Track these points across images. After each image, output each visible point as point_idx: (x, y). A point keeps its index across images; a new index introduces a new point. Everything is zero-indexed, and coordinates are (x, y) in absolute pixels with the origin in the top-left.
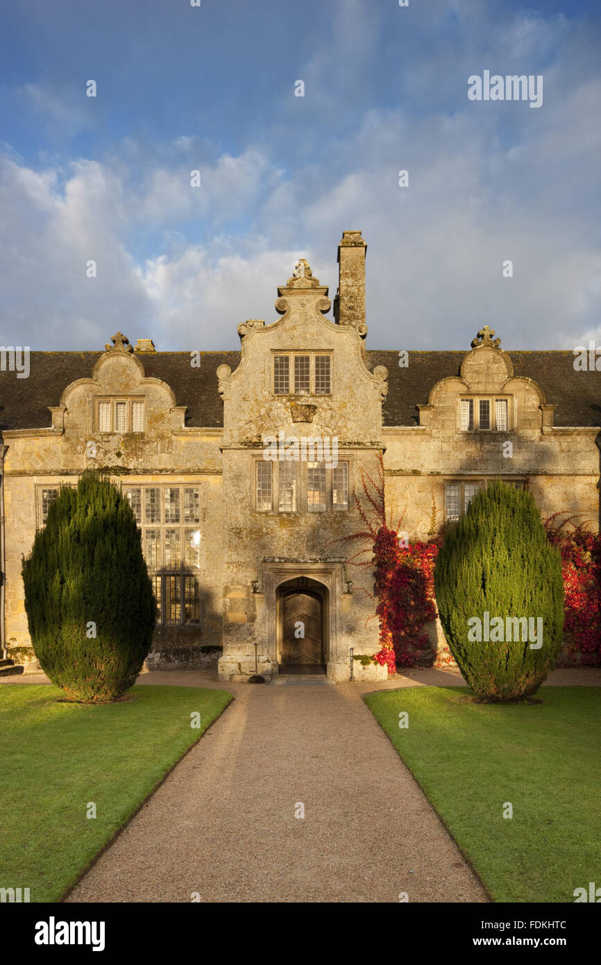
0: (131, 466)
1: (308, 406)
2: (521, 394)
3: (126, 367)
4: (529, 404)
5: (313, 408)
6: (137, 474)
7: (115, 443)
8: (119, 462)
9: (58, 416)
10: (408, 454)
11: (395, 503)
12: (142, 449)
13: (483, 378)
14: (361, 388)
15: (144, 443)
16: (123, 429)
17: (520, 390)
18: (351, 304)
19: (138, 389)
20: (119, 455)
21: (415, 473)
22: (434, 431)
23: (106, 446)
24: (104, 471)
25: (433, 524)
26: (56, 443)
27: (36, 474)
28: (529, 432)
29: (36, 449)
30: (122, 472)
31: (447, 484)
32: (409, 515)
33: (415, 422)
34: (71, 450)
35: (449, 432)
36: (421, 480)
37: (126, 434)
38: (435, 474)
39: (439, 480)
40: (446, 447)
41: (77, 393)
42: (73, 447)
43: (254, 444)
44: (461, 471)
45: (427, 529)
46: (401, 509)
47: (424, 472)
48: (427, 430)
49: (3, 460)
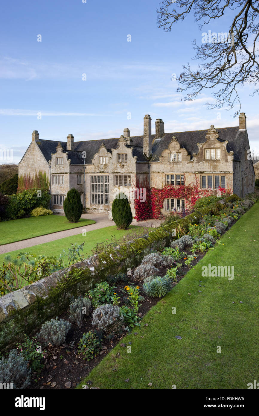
0: (105, 171)
1: (122, 165)
2: (183, 152)
3: (104, 150)
4: (185, 155)
5: (124, 165)
6: (106, 173)
7: (102, 166)
8: (103, 170)
9: (93, 162)
10: (157, 168)
11: (154, 180)
12: (107, 168)
13: (174, 149)
14: (132, 161)
15: (107, 166)
16: (104, 163)
19: (106, 155)
20: (103, 169)
21: (159, 172)
22: (163, 162)
23: (101, 167)
24: (100, 172)
25: (163, 185)
26: (93, 167)
27: (90, 173)
28: (185, 162)
29: (90, 168)
30: (104, 172)
31: (166, 175)
32: (157, 183)
33: (158, 160)
34: (95, 168)
35: (166, 162)
36: (160, 174)
37: (104, 165)
38: (163, 173)
39: (164, 174)
40: (166, 166)
41: (96, 156)
42: (95, 167)
43: (114, 173)
44: (169, 172)
45: (161, 186)
46: (156, 181)
47: (161, 172)
48: (161, 162)
49: (85, 170)
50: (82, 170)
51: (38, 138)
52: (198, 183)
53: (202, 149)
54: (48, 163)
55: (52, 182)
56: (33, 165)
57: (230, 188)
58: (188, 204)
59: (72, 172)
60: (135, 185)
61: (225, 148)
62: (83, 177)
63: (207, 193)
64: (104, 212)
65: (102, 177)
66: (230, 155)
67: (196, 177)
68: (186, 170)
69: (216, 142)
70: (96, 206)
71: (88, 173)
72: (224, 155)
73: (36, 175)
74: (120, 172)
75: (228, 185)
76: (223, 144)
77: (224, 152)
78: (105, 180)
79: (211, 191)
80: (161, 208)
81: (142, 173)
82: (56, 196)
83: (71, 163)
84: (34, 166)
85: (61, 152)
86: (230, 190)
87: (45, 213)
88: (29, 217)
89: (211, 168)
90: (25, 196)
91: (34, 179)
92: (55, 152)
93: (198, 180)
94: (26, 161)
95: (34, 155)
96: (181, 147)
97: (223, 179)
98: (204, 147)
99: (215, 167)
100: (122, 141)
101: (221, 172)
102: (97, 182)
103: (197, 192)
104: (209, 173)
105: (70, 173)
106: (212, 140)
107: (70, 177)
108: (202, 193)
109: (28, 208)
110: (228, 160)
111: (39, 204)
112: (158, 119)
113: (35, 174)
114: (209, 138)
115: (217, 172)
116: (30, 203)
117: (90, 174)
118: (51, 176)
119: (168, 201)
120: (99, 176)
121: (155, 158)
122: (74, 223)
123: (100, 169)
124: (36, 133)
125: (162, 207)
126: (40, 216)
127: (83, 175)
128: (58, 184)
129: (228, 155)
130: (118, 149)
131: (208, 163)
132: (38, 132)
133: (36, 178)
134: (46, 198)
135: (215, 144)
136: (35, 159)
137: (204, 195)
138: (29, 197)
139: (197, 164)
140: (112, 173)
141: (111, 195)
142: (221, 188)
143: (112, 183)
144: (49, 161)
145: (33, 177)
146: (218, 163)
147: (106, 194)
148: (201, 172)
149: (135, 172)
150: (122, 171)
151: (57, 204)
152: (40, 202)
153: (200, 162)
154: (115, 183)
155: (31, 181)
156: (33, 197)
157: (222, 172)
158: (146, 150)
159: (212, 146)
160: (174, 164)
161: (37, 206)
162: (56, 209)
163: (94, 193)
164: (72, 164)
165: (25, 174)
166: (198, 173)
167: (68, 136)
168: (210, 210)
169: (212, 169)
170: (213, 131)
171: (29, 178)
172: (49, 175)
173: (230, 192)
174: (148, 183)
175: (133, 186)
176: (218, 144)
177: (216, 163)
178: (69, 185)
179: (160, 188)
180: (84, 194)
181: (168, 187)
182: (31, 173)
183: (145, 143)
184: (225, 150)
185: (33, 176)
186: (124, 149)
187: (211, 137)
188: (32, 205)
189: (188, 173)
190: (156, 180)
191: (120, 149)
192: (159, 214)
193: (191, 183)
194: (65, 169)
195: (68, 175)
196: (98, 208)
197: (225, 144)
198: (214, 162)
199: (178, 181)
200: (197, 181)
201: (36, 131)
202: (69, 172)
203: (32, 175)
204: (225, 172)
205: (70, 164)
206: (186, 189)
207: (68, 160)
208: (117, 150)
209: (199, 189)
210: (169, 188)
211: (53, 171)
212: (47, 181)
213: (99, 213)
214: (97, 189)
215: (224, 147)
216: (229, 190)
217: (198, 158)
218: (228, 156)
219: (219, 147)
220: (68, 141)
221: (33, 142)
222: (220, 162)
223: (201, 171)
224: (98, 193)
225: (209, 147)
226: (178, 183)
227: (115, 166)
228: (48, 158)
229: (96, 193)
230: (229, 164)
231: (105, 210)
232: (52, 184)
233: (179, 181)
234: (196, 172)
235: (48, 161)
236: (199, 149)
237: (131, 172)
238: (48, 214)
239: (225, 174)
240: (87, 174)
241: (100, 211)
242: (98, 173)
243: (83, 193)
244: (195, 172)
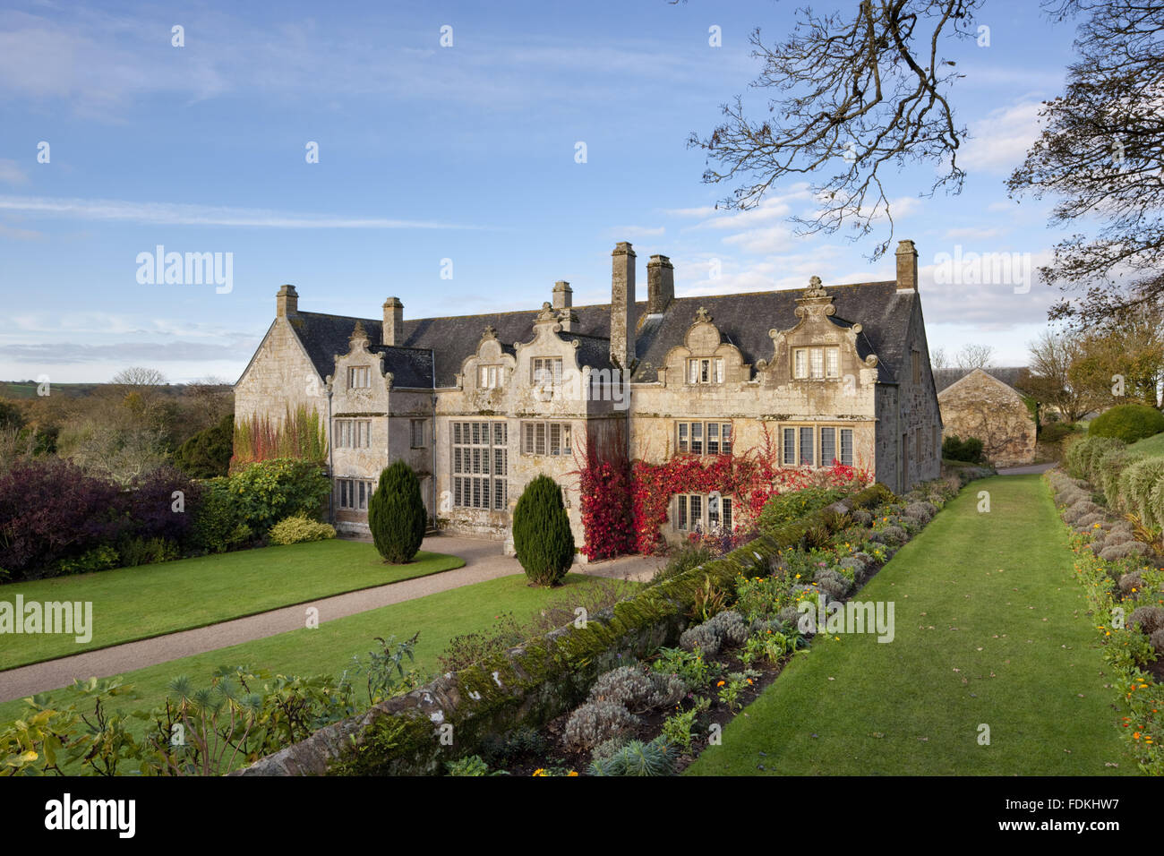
0: (495, 410)
2: (728, 356)
3: (494, 346)
4: (734, 363)
6: (497, 415)
7: (488, 395)
8: (489, 408)
9: (459, 381)
10: (652, 402)
12: (501, 399)
13: (701, 345)
15: (503, 395)
16: (493, 386)
17: (727, 353)
18: (618, 296)
19: (499, 361)
20: (489, 402)
21: (656, 415)
22: (668, 385)
23: (483, 397)
24: (482, 413)
25: (667, 453)
26: (459, 396)
27: (449, 414)
28: (733, 385)
29: (450, 400)
30: (491, 413)
31: (678, 424)
32: (652, 446)
33: (655, 379)
34: (466, 400)
35: (678, 386)
36: (660, 421)
37: (494, 390)
38: (668, 416)
39: (672, 421)
40: (676, 397)
41: (469, 364)
42: (467, 397)
43: (522, 415)
44: (686, 415)
45: (663, 457)
46: (647, 441)
47: (662, 414)
48: (663, 385)
49: (434, 406)
50: (426, 406)
51: (296, 307)
52: (772, 448)
53: (784, 346)
54: (326, 383)
55: (336, 440)
56: (278, 388)
57: (867, 465)
58: (742, 511)
59: (397, 412)
60: (585, 452)
61: (852, 346)
62: (429, 427)
63: (797, 478)
64: (492, 532)
65: (485, 426)
66: (867, 367)
67: (766, 433)
68: (737, 410)
69: (826, 327)
70: (467, 514)
71: (443, 414)
72: (850, 366)
73: (288, 419)
74: (539, 415)
75: (859, 455)
76: (846, 334)
77: (848, 357)
78: (494, 434)
79: (810, 472)
80: (661, 523)
81: (606, 416)
82: (348, 484)
83: (394, 383)
84: (283, 391)
85: (364, 352)
86: (865, 471)
87: (312, 533)
88: (265, 546)
89: (811, 403)
90: (252, 483)
91: (283, 430)
92: (345, 350)
93: (771, 440)
94: (258, 376)
95: (281, 359)
96: (724, 339)
97: (846, 436)
98: (791, 342)
99: (822, 402)
100: (546, 321)
101: (839, 417)
102: (471, 441)
103: (769, 475)
104: (805, 420)
105: (391, 416)
106: (816, 322)
107: (391, 426)
108: (783, 480)
109: (261, 518)
110: (861, 383)
111: (295, 508)
112: (656, 256)
113: (284, 417)
114: (807, 316)
115: (829, 418)
116: (269, 505)
117: (450, 418)
118: (333, 423)
119: (683, 501)
120: (476, 425)
121: (643, 373)
122: (398, 565)
123: (480, 403)
124: (290, 294)
125: (666, 519)
126: (298, 542)
127: (430, 419)
128: (355, 447)
129: (861, 367)
130: (535, 344)
131: (803, 389)
132: (296, 290)
133: (287, 427)
134: (317, 490)
135: (822, 332)
136: (286, 371)
137: (789, 485)
138: (265, 486)
139: (770, 393)
140: (517, 415)
141: (513, 482)
142: (839, 464)
143: (515, 446)
144: (328, 377)
145: (279, 423)
146: (830, 392)
147: (496, 477)
148: (782, 418)
149: (585, 412)
150: (547, 411)
151: (351, 506)
152: (299, 500)
153: (779, 387)
154: (525, 445)
155: (273, 436)
156: (278, 486)
157: (842, 416)
158: (618, 347)
159: (814, 341)
160: (700, 392)
161: (290, 514)
162: (346, 523)
163: (463, 475)
164: (396, 388)
165: (254, 416)
166: (771, 418)
167: (385, 301)
168: (804, 532)
169: (812, 409)
170: (818, 296)
171: (267, 428)
172: (328, 420)
173: (865, 476)
174: (623, 447)
175: (578, 454)
176: (833, 335)
177: (824, 391)
178: (387, 452)
179: (660, 462)
180: (432, 478)
181: (684, 458)
182: (271, 413)
183: (617, 326)
184: (852, 352)
185: (277, 422)
186: (551, 344)
187: (810, 313)
188: (274, 508)
189: (744, 417)
190: (647, 437)
191: (542, 344)
192: (655, 541)
193: (751, 450)
194: (376, 402)
195: (384, 421)
196: (474, 520)
197: (852, 334)
198: (820, 387)
199: (713, 443)
200: (768, 444)
201: (288, 286)
202: (385, 410)
203: (274, 420)
204: (852, 417)
205: (391, 387)
206: (735, 467)
207: (384, 375)
208: (531, 347)
209: (775, 466)
210: (686, 463)
211: (339, 406)
212: (320, 438)
213: (475, 537)
214: (472, 464)
215: (850, 343)
216: (862, 470)
217: (773, 373)
218: (861, 371)
219: (835, 341)
220: (386, 317)
221: (280, 320)
222: (837, 388)
223: (781, 414)
224: (473, 475)
225: (805, 343)
226: (713, 447)
227: (527, 395)
228: (325, 369)
229: (467, 475)
230: (865, 394)
231: (493, 526)
232: (337, 447)
233: (717, 443)
234: (767, 417)
235: (323, 378)
236: (777, 348)
237: (574, 415)
238: (323, 537)
239: (851, 424)
240: (442, 418)
241: (480, 529)
242: (474, 414)
243: (427, 473)
244: (765, 416)
